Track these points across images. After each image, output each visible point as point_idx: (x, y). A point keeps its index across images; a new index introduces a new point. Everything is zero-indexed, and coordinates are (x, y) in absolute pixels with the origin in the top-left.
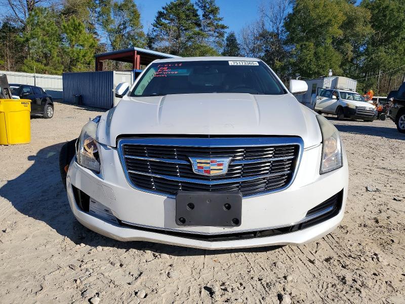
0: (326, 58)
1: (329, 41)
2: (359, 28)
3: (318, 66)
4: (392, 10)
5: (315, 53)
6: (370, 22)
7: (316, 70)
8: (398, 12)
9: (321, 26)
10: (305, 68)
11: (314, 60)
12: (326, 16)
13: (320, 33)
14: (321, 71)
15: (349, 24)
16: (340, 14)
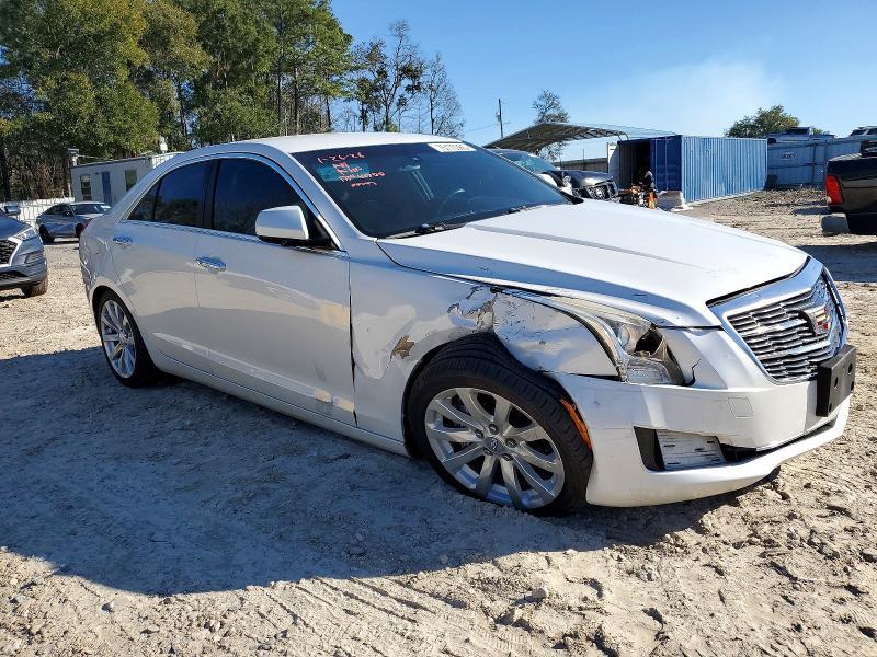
0: (126, 112)
1: (123, 73)
2: (179, 49)
3: (112, 129)
4: (232, 18)
5: (98, 98)
6: (199, 39)
7: (111, 139)
8: (244, 23)
9: (98, 38)
10: (82, 135)
11: (100, 115)
12: (103, 17)
13: (98, 54)
14: (122, 140)
15: (156, 38)
16: (137, 15)
